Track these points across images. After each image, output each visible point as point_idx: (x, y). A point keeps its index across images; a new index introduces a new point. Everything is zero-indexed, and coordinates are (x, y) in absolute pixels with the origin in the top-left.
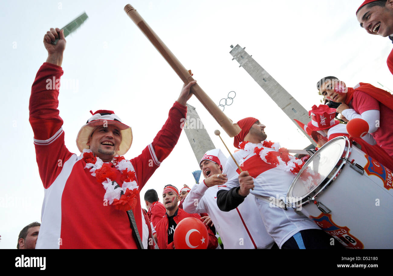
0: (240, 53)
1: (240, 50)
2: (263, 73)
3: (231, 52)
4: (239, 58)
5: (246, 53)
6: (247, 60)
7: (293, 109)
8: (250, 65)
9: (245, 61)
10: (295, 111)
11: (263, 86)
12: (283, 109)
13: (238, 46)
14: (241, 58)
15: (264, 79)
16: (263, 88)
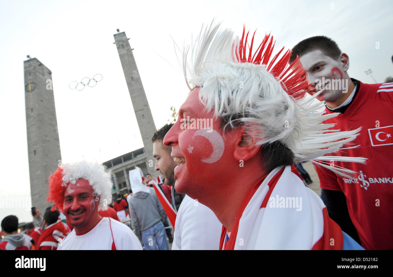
0: (123, 41)
1: (123, 38)
2: (134, 71)
3: (115, 35)
4: (119, 45)
5: (128, 45)
6: (126, 52)
7: (143, 115)
8: (126, 58)
9: (124, 52)
10: (144, 118)
11: (129, 84)
12: (136, 112)
13: (124, 33)
14: (121, 47)
15: (132, 78)
16: (128, 86)
